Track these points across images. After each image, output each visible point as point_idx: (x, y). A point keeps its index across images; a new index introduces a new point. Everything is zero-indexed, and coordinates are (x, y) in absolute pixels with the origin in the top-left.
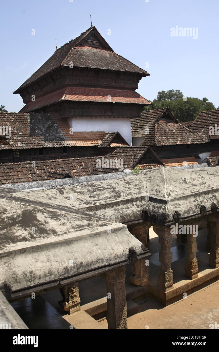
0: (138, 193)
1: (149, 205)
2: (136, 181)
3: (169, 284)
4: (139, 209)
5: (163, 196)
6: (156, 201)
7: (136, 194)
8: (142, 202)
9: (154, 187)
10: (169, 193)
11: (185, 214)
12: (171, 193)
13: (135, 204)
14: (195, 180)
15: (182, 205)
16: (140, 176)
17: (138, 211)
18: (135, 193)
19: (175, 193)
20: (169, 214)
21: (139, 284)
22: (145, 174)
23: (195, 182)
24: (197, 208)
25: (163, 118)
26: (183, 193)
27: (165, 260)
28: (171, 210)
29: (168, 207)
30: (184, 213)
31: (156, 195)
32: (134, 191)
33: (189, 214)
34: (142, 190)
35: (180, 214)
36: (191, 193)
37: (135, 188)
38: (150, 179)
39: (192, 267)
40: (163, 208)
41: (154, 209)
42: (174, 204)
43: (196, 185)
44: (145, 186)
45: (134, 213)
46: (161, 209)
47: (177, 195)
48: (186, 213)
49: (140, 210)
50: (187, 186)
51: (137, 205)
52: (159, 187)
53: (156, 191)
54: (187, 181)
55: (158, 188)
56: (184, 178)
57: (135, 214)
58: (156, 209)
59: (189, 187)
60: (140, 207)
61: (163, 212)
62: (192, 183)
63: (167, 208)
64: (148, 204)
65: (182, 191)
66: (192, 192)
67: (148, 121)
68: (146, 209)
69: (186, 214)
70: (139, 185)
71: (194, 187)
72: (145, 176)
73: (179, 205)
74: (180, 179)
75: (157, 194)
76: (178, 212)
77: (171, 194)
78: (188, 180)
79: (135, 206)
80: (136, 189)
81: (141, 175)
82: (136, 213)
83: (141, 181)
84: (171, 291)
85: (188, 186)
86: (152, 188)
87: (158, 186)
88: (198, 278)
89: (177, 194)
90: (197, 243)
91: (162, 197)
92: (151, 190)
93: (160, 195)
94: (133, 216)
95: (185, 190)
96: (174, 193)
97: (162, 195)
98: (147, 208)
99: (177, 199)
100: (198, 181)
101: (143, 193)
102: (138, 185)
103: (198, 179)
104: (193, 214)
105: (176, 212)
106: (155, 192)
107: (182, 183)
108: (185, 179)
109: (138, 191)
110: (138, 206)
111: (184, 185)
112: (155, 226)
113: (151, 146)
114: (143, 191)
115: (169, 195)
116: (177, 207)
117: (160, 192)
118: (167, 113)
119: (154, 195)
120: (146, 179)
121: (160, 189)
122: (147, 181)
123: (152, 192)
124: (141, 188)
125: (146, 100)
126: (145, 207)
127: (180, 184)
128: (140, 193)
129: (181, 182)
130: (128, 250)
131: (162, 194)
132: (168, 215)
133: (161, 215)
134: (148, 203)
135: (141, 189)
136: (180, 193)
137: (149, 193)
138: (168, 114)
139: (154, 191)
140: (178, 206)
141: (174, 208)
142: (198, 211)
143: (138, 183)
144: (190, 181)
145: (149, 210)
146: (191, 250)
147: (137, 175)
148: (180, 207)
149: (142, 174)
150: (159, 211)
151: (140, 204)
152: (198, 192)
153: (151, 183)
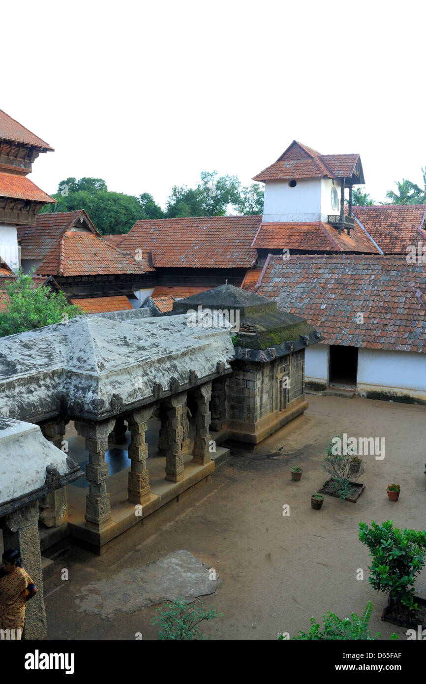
0: (48, 364)
1: (68, 384)
2: (40, 343)
3: (105, 518)
4: (50, 394)
5: (92, 368)
6: (79, 377)
7: (43, 367)
8: (54, 381)
9: (74, 353)
10: (102, 363)
11: (129, 398)
12: (105, 363)
13: (43, 384)
14: (142, 340)
15: (124, 383)
16: (46, 333)
17: (49, 396)
18: (41, 365)
19: (112, 363)
20: (105, 400)
21: (51, 525)
22: (55, 330)
23: (142, 343)
24: (147, 388)
25: (74, 227)
26: (125, 364)
27: (97, 478)
28: (107, 392)
29: (102, 388)
30: (127, 398)
31: (79, 368)
32: (40, 360)
33: (136, 398)
34: (54, 358)
35: (121, 399)
36: (138, 362)
37: (41, 356)
38: (66, 339)
39: (140, 485)
40: (93, 389)
41: (77, 391)
42: (111, 382)
43: (144, 349)
44: (57, 351)
45: (41, 401)
46: (89, 392)
47: (116, 367)
48: (130, 396)
49: (52, 395)
50: (130, 349)
51: (46, 386)
52: (83, 352)
53: (79, 359)
54: (129, 341)
55: (82, 354)
56: (123, 337)
57: (44, 402)
58: (81, 392)
59: (133, 353)
60: (51, 389)
61: (92, 397)
62: (137, 344)
63: (99, 390)
64: (65, 384)
65: (123, 359)
66: (138, 360)
67: (48, 231)
68: (62, 392)
69: (132, 399)
70: (46, 350)
71: (142, 352)
72: (56, 333)
73: (120, 383)
74: (118, 339)
75: (81, 365)
76: (118, 395)
77: (105, 365)
78: (130, 339)
79: (43, 388)
80: (43, 357)
81: (48, 331)
82: (45, 400)
83: (49, 343)
84: (108, 529)
85: (130, 351)
86: (71, 354)
87: (80, 351)
88: (150, 502)
89: (115, 364)
90: (147, 444)
91: (90, 370)
92: (69, 357)
93: (87, 367)
94: (40, 405)
95: (127, 358)
96: (110, 363)
97: (90, 367)
98: (64, 390)
99: (115, 373)
100: (146, 341)
101: (55, 364)
102: (44, 350)
103: (147, 338)
104: (142, 398)
105: (114, 396)
106: (77, 363)
107: (121, 345)
108: (125, 338)
109: (46, 360)
110: (48, 387)
111: (125, 348)
112: (78, 421)
113: (55, 277)
114: (55, 361)
115: (102, 367)
116: (116, 387)
117: (85, 361)
118: (82, 220)
119: (75, 367)
120: (58, 339)
121: (85, 356)
122: (60, 342)
123: (71, 361)
124: (50, 355)
125: (47, 194)
126: (60, 388)
127: (118, 347)
128: (51, 364)
129: (119, 343)
130: (45, 469)
131: (89, 365)
132: (103, 402)
133: (90, 402)
134: (65, 382)
135: (52, 357)
136: (120, 363)
137: (66, 363)
138: (84, 221)
139: (75, 360)
140: (118, 385)
141: (112, 389)
142: (148, 392)
143: (44, 346)
144: (135, 342)
145: (68, 394)
146: (138, 456)
147: (41, 332)
148: (121, 386)
149: (49, 329)
150: (85, 394)
151: (52, 384)
152: (148, 360)
153: (67, 347)
